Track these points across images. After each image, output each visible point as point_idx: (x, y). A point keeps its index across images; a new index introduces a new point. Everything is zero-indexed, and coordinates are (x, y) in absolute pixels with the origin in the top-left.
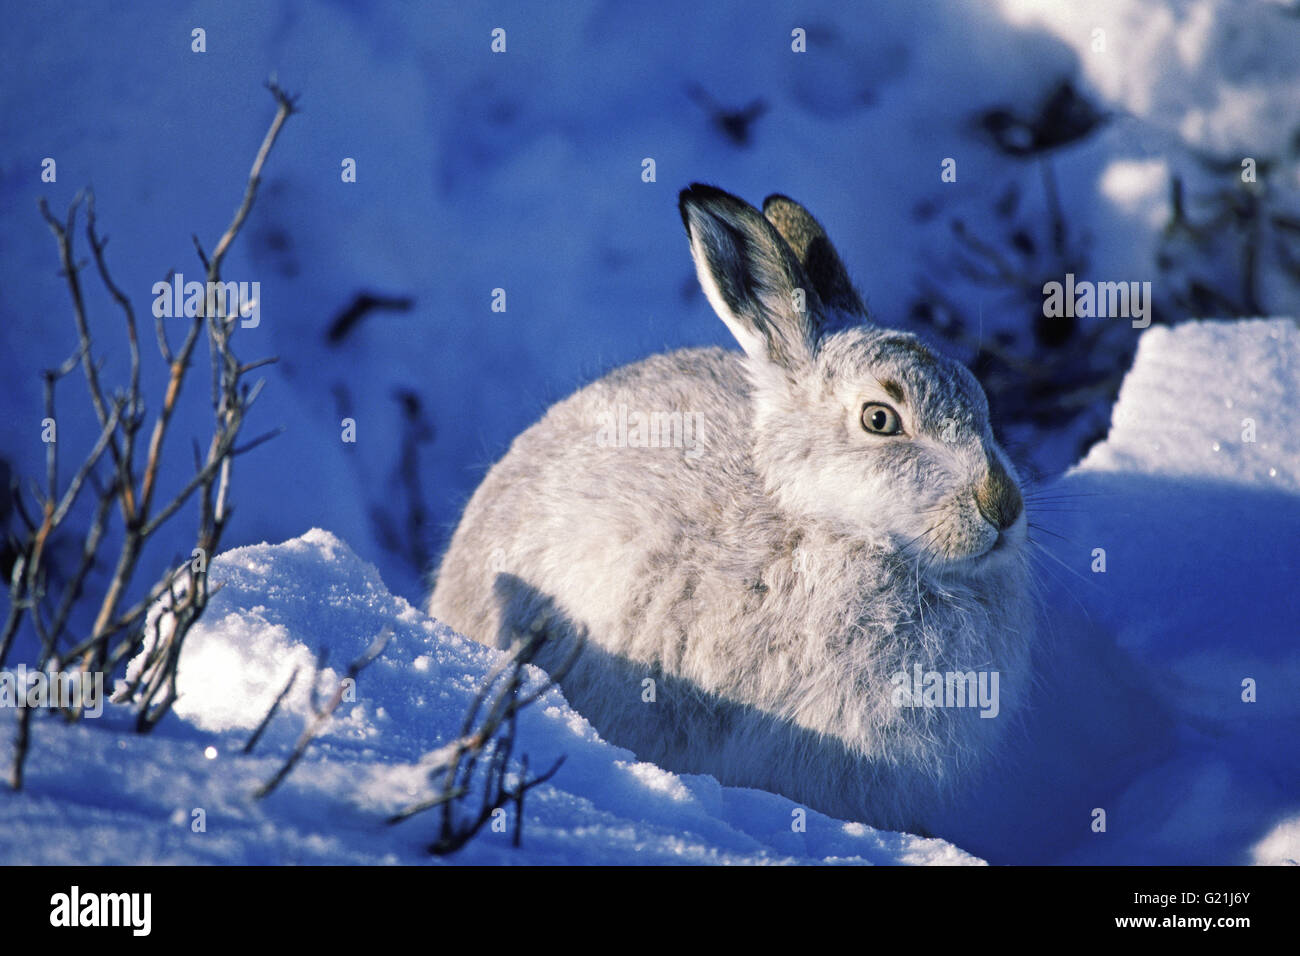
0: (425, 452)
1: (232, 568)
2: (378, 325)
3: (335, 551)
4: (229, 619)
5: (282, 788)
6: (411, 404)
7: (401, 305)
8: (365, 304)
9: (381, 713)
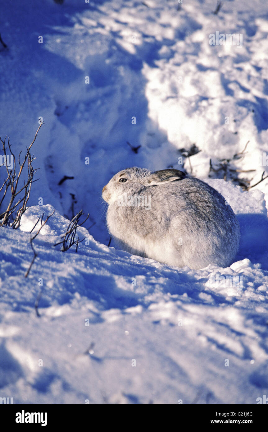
0: (75, 205)
1: (32, 209)
2: (68, 182)
3: (51, 208)
4: (31, 216)
5: (36, 238)
6: (73, 196)
7: (72, 178)
8: (66, 178)
9: (56, 232)
